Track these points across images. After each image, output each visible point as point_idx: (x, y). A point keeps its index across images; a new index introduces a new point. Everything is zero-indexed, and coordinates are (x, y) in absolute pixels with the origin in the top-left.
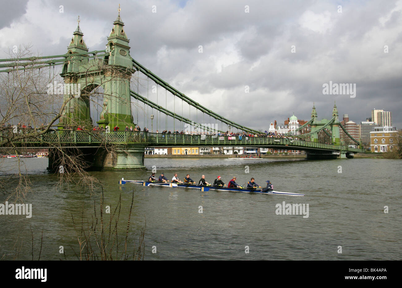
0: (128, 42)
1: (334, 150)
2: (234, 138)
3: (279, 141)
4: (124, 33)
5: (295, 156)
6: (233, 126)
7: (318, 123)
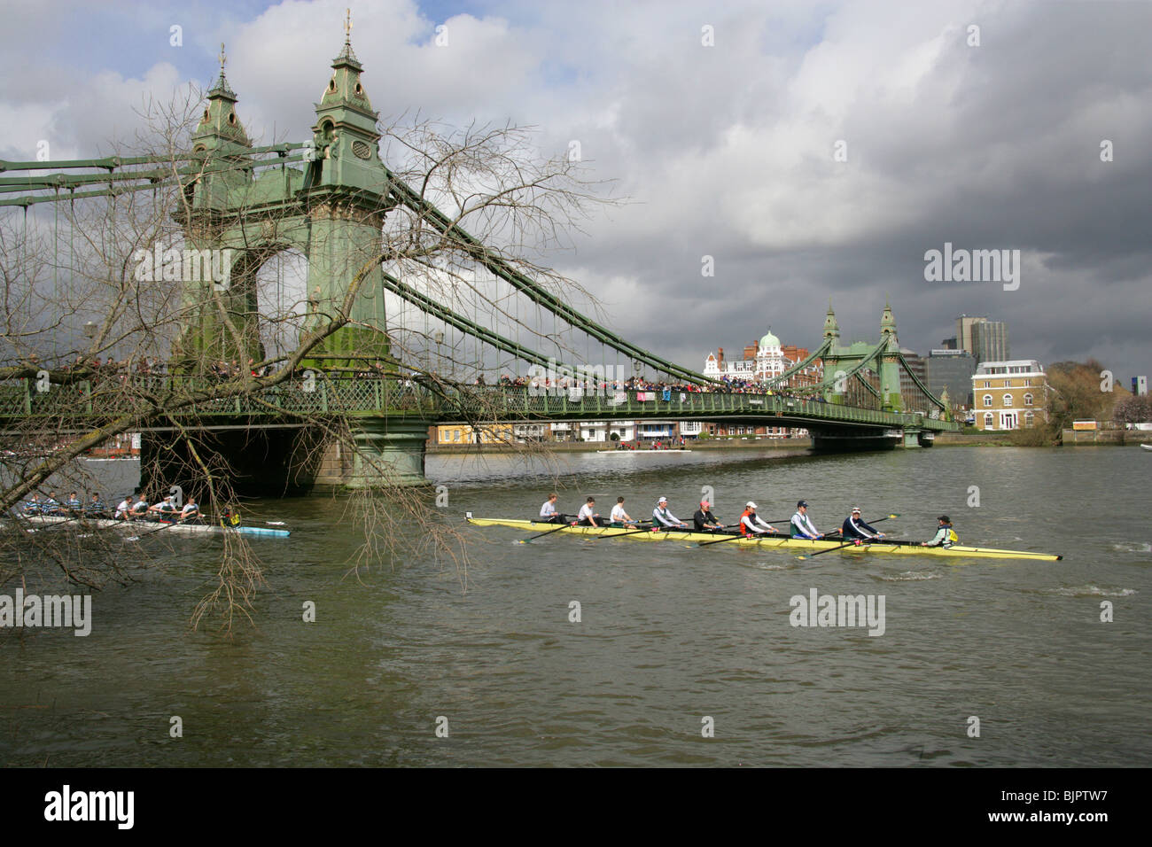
0: (376, 120)
1: (889, 425)
2: (650, 396)
3: (760, 402)
4: (363, 94)
5: (776, 445)
6: (645, 362)
7: (842, 352)
